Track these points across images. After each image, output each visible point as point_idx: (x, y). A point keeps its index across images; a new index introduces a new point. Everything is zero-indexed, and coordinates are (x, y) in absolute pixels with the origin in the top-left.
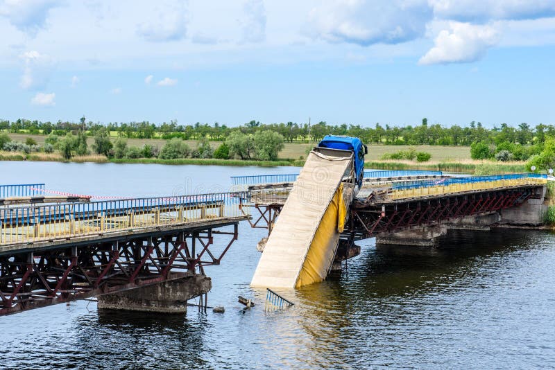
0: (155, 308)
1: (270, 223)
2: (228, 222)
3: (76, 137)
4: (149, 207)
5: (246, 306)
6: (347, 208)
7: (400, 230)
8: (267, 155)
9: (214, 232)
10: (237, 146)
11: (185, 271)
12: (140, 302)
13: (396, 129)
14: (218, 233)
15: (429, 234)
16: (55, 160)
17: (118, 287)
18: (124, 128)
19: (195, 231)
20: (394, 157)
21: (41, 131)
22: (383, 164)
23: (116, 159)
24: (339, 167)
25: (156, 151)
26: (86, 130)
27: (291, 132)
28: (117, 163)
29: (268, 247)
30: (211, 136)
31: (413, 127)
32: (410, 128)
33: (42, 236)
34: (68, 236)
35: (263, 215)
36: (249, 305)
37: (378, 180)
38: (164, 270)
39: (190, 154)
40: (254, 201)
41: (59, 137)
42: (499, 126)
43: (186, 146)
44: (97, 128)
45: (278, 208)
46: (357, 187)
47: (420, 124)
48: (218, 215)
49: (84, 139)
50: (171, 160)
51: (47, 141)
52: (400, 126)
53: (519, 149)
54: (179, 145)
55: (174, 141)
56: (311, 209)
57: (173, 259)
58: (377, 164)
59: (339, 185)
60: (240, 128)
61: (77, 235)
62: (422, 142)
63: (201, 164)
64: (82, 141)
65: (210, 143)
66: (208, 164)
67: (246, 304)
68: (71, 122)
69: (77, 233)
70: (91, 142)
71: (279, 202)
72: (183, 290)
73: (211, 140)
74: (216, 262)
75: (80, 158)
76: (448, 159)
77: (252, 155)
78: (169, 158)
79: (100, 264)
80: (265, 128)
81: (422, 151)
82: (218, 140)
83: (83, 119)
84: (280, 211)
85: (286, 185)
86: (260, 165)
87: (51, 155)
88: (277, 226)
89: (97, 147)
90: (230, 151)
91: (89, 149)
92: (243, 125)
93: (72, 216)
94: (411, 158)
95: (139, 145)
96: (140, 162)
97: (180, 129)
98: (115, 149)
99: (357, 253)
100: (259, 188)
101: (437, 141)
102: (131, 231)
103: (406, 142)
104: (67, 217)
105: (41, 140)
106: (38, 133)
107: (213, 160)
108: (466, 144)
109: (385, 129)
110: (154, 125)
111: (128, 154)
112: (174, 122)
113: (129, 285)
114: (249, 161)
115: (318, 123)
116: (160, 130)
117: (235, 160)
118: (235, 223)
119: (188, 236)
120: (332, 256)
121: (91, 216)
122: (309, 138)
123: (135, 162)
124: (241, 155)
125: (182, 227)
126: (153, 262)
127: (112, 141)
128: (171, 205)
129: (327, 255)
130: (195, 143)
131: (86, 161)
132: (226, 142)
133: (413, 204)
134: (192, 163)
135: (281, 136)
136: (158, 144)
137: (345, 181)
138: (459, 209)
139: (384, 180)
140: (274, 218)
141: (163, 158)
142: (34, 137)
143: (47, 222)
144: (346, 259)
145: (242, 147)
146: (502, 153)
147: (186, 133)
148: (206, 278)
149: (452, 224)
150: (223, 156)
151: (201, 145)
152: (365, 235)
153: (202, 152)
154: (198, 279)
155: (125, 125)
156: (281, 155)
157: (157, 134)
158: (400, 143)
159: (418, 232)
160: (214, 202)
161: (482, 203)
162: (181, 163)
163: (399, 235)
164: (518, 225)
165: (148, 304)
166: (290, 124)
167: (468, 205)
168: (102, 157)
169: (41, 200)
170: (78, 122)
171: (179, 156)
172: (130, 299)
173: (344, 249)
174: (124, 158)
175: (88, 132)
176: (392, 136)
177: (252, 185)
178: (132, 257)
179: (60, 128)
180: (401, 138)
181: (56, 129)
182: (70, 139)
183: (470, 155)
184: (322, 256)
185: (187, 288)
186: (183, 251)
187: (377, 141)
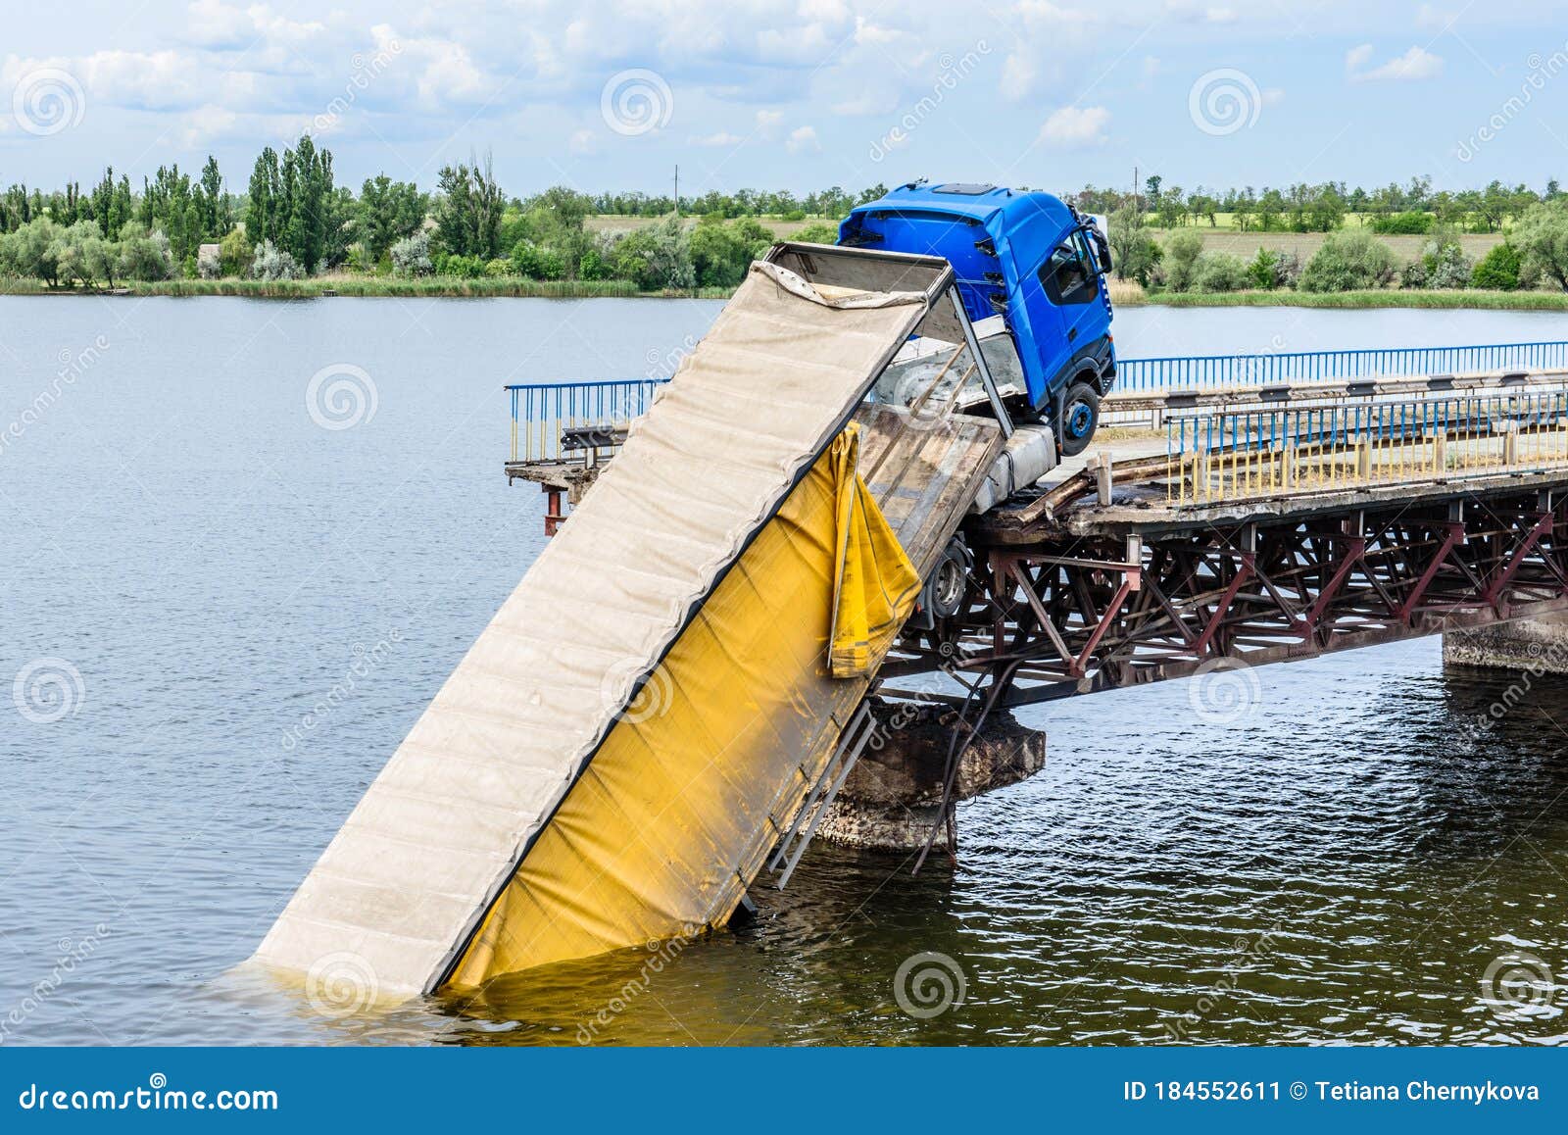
10: (1546, 249)
23: (1168, 294)
25: (1293, 267)
28: (1172, 304)
39: (1397, 275)
43: (1383, 249)
50: (1337, 294)
54: (1360, 249)
63: (1426, 305)
65: (1460, 240)
66: (1448, 305)
78: (1326, 289)
82: (1484, 230)
83: (1156, 181)
90: (1525, 266)
96: (1240, 302)
98: (1169, 264)
107: (1469, 292)
111: (1203, 277)
112: (1421, 181)
117: (1541, 293)
123: (1226, 304)
124: (1559, 275)
127: (1158, 241)
132: (1513, 237)
134: (1399, 304)
141: (1311, 287)
145: (1563, 253)
151: (1432, 247)
153: (1432, 269)
155: (1276, 194)
157: (1348, 219)
162: (1366, 305)
168: (1129, 289)
171: (1361, 281)
174: (1195, 292)
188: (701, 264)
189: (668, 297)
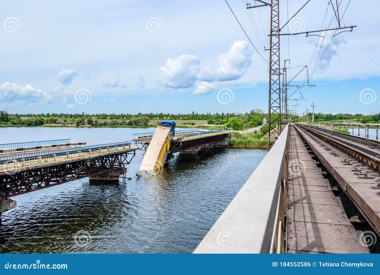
0: (108, 178)
1: (146, 148)
2: (132, 150)
3: (81, 119)
4: (106, 147)
5: (138, 177)
6: (170, 143)
7: (187, 149)
8: (144, 124)
9: (128, 154)
10: (134, 121)
11: (118, 166)
12: (103, 177)
13: (184, 115)
14: (129, 154)
15: (195, 150)
16: (74, 127)
17: (96, 173)
18: (97, 115)
19: (121, 154)
20: (184, 124)
21: (69, 117)
22: (181, 126)
23: (94, 126)
24: (167, 130)
25: (108, 123)
26: (84, 116)
27: (151, 116)
28: (95, 127)
29: (145, 156)
30: (126, 118)
31: (190, 114)
32: (189, 114)
33: (70, 158)
34: (79, 158)
35: (143, 146)
36: (139, 176)
37: (180, 133)
38: (112, 167)
39: (119, 124)
40: (140, 142)
41: (75, 119)
42: (216, 114)
43: (118, 122)
44: (88, 116)
45: (148, 144)
46: (173, 136)
47: (192, 113)
48: (129, 148)
49: (84, 120)
50: (113, 126)
51: (71, 120)
52: (186, 114)
53: (221, 121)
54: (115, 121)
55: (114, 120)
56: (158, 144)
57: (115, 162)
58: (179, 126)
59: (167, 137)
60: (135, 115)
61: (82, 157)
62: (193, 119)
64: (83, 120)
65: (126, 120)
66: (125, 127)
67: (138, 176)
68: (79, 114)
69: (82, 156)
70: (86, 120)
71: (148, 142)
72: (118, 173)
73: (126, 119)
74: (128, 163)
75: (82, 126)
76: (201, 124)
77: (139, 124)
79: (90, 165)
80: (144, 115)
81: (193, 122)
82: (128, 119)
83: (83, 113)
84: (149, 145)
85: (151, 136)
86: (142, 127)
87: (72, 125)
88: (148, 150)
89: (88, 122)
90: (132, 123)
91: (85, 123)
92: (136, 114)
93: (80, 151)
94: (189, 124)
95: (102, 121)
96: (103, 127)
97: (116, 116)
98: (94, 123)
99: (173, 158)
100: (142, 137)
101: (197, 118)
102: (100, 155)
103: (188, 119)
104: (78, 152)
105: (69, 120)
106: (68, 118)
107: (127, 126)
108: (206, 119)
109: (181, 115)
110: (107, 115)
111: (99, 124)
113: (100, 172)
114: (138, 126)
115: (160, 113)
116: (109, 116)
117: (134, 126)
118: (134, 150)
119: (119, 155)
120: (165, 159)
121: (86, 151)
122: (157, 118)
123: (101, 127)
124: (136, 124)
125: (117, 153)
126: (108, 164)
127: (93, 120)
128: (113, 146)
129: (164, 159)
130: (121, 120)
131: (84, 127)
132: (131, 120)
133: (190, 141)
134: (120, 127)
135: (149, 118)
136: (109, 121)
137: (169, 135)
138: (204, 142)
139: (181, 133)
140: (147, 147)
141: (110, 125)
142: (66, 119)
143: (72, 154)
144: (170, 159)
145: (136, 122)
146: (217, 122)
147: (118, 117)
148: (125, 168)
149: (202, 146)
150: (130, 124)
151: (123, 121)
152: (176, 151)
153: (123, 123)
154: (123, 169)
156: (149, 124)
157: (108, 118)
158: (186, 119)
159: (192, 149)
160: (127, 144)
161: (211, 140)
162: (116, 127)
163: (187, 151)
164: (222, 146)
165: (106, 178)
166: (151, 114)
167: (207, 141)
168: (90, 125)
169: (69, 144)
170: (81, 114)
171: (116, 125)
172: (100, 176)
173: (169, 156)
174: (97, 126)
175: (85, 117)
176: (183, 117)
177: (139, 136)
178: (100, 162)
179: (75, 116)
180: (186, 118)
181: (74, 116)
182: (79, 120)
183: (207, 123)
184: (162, 159)
185: (119, 172)
186: (118, 160)
187: (179, 119)
188: (36, 123)
189: (32, 127)
